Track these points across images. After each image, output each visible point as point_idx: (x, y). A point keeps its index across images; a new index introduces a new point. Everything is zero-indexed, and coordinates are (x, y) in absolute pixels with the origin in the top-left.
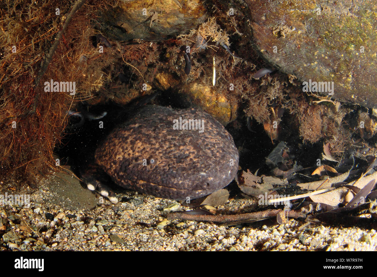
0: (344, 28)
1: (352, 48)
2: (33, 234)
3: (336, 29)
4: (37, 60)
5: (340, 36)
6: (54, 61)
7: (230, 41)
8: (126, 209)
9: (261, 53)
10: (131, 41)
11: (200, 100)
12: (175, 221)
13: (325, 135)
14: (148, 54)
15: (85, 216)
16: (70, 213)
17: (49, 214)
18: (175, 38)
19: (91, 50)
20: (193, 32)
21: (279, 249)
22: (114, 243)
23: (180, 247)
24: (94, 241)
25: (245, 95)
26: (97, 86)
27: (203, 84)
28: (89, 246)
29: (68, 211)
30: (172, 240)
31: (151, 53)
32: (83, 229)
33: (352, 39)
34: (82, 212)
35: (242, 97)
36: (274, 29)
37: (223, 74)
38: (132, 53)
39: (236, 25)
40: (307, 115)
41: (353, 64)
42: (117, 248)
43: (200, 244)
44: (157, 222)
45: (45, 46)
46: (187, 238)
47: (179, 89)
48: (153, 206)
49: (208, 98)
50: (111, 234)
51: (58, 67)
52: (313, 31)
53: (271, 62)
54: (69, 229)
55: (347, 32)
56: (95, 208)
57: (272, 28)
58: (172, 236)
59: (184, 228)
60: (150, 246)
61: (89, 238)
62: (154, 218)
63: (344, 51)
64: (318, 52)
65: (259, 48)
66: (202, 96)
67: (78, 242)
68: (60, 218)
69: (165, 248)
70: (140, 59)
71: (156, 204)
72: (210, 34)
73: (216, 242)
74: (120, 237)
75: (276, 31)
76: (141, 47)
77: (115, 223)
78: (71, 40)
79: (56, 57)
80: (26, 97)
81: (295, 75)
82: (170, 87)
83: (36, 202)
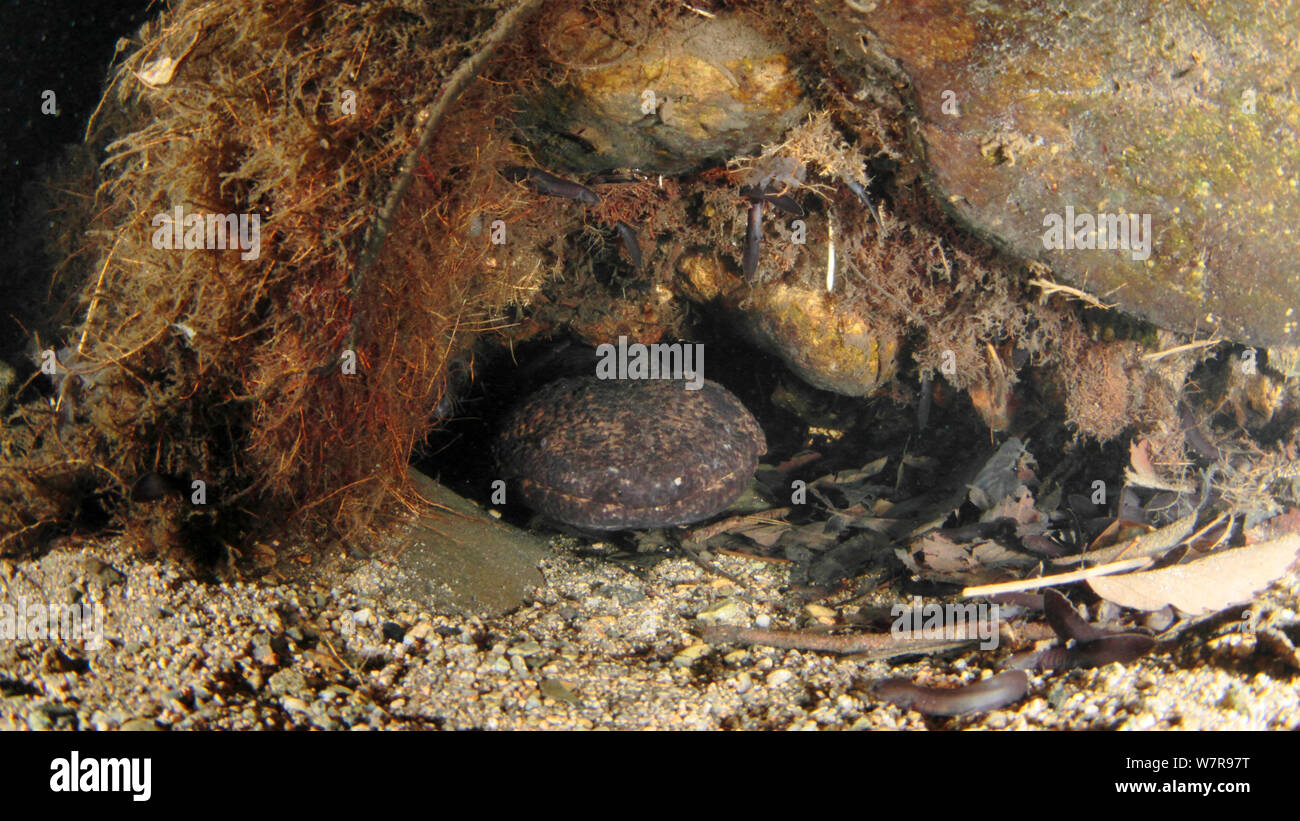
0: (1180, 138)
1: (1203, 189)
2: (346, 674)
3: (1157, 139)
4: (356, 225)
5: (1170, 159)
6: (402, 228)
7: (869, 172)
8: (598, 612)
9: (951, 205)
10: (609, 174)
11: (795, 327)
12: (725, 645)
13: (1138, 418)
14: (655, 207)
15: (484, 632)
16: (445, 623)
17: (393, 625)
18: (723, 166)
19: (502, 196)
20: (771, 150)
21: (989, 726)
22: (549, 702)
23: (724, 716)
24: (497, 697)
25: (914, 315)
26: (526, 292)
27: (803, 286)
28: (483, 707)
29: (440, 618)
30: (705, 696)
31: (662, 205)
32: (472, 666)
33: (1204, 167)
34: (478, 622)
35: (909, 319)
36: (985, 141)
37: (854, 261)
38: (612, 204)
39: (883, 132)
40: (1087, 368)
41: (1208, 233)
42: (555, 715)
43: (778, 708)
44: (676, 647)
45: (374, 187)
46: (745, 692)
47: (742, 299)
48: (670, 607)
49: (815, 323)
50: (545, 679)
51: (414, 242)
52: (1093, 145)
53: (979, 229)
54: (439, 663)
55: (1188, 148)
56: (516, 610)
57: (980, 140)
58: (706, 687)
59: (743, 665)
60: (642, 711)
61: (487, 688)
62: (670, 639)
63: (1180, 198)
64: (1107, 201)
65: (946, 193)
66: (800, 317)
67: (457, 697)
68: (418, 635)
69: (683, 717)
70: (633, 220)
71: (678, 600)
72: (814, 156)
73: (821, 702)
74: (568, 687)
75: (989, 148)
76: (637, 189)
77: (558, 650)
78: (446, 172)
79: (406, 216)
80: (329, 321)
81: (1048, 262)
82: (720, 293)
83: (363, 595)
